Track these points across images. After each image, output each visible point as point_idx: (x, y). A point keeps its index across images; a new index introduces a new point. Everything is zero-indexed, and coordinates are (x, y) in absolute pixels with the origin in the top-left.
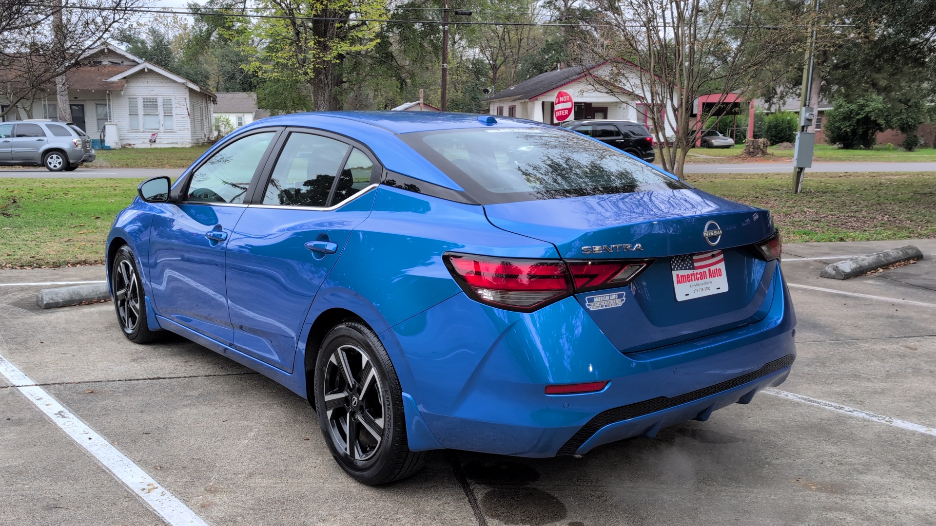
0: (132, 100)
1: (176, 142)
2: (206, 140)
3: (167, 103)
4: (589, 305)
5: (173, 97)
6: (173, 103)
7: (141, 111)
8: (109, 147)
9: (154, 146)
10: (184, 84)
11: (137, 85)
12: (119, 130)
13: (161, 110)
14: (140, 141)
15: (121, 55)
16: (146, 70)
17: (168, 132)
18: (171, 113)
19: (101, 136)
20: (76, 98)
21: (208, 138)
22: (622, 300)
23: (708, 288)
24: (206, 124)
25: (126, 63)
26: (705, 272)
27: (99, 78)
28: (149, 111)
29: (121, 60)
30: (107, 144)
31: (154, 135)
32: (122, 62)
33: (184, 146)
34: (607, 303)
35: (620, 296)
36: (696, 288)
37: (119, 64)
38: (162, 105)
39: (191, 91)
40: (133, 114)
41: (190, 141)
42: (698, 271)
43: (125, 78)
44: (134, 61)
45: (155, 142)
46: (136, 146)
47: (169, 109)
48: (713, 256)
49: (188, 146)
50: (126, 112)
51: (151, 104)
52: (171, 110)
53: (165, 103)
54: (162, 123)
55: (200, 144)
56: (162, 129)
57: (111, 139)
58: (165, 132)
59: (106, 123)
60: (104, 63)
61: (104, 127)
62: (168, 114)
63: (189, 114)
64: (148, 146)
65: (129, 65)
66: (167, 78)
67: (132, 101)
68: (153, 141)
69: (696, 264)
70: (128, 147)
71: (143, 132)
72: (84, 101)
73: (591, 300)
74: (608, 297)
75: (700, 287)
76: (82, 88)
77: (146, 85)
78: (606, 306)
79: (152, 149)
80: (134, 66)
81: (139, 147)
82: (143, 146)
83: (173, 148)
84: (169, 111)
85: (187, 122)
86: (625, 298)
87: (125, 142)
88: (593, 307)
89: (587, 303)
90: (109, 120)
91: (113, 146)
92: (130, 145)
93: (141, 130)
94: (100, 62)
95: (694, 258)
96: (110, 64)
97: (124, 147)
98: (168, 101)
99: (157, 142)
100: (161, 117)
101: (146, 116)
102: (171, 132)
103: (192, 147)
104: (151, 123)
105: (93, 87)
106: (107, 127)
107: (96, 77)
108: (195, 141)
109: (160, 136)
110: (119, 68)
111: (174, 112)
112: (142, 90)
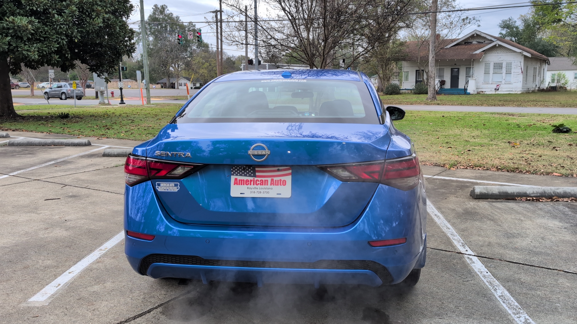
0: (487, 64)
1: (511, 90)
2: (537, 89)
3: (509, 65)
4: (158, 188)
5: (513, 62)
6: (513, 66)
7: (491, 71)
8: (469, 93)
9: (497, 92)
10: (521, 52)
11: (491, 55)
12: (477, 83)
13: (504, 70)
14: (489, 90)
15: (484, 37)
16: (497, 46)
17: (507, 84)
18: (511, 72)
19: (465, 87)
20: (455, 64)
21: (539, 88)
22: (178, 188)
23: (268, 193)
24: (538, 78)
25: (486, 42)
26: (267, 181)
27: (469, 52)
28: (496, 71)
29: (484, 40)
30: (468, 91)
31: (498, 85)
32: (484, 41)
33: (516, 92)
34: (168, 188)
35: (176, 185)
36: (253, 190)
37: (482, 43)
38: (505, 67)
39: (525, 57)
40: (487, 73)
41: (521, 89)
42: (259, 179)
43: (484, 51)
44: (491, 40)
45: (498, 90)
46: (486, 93)
47: (509, 69)
48: (278, 170)
49: (519, 93)
50: (483, 71)
51: (498, 66)
52: (511, 70)
53: (507, 66)
54: (504, 78)
55: (530, 92)
56: (503, 82)
57: (471, 89)
58: (505, 84)
59: (469, 79)
60: (473, 43)
61: (468, 81)
62: (509, 72)
63: (522, 72)
64: (494, 92)
65: (488, 43)
66: (510, 50)
67: (487, 66)
68: (497, 90)
69: (257, 174)
70: (481, 93)
71: (491, 84)
72: (460, 65)
73: (159, 185)
74: (169, 184)
75: (258, 190)
76: (458, 58)
77: (497, 54)
78: (167, 190)
79: (495, 94)
80: (491, 43)
81: (487, 93)
82: (491, 93)
83: (509, 94)
84: (509, 71)
85: (521, 77)
86: (179, 187)
87: (480, 90)
88: (160, 189)
89: (157, 186)
90: (471, 77)
91: (472, 92)
92: (483, 92)
93: (490, 82)
94: (471, 43)
95: (257, 169)
96: (477, 43)
97: (478, 93)
98: (509, 64)
99: (499, 90)
100: (504, 74)
101: (494, 74)
102: (509, 84)
103: (522, 93)
104: (497, 78)
105: (464, 58)
106: (470, 81)
107: (467, 51)
108: (525, 89)
109: (502, 86)
110: (482, 45)
111: (512, 71)
112: (493, 58)
